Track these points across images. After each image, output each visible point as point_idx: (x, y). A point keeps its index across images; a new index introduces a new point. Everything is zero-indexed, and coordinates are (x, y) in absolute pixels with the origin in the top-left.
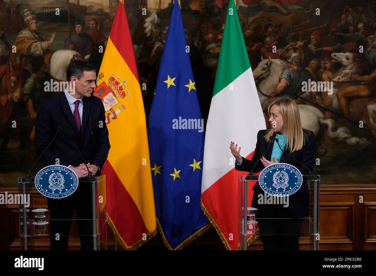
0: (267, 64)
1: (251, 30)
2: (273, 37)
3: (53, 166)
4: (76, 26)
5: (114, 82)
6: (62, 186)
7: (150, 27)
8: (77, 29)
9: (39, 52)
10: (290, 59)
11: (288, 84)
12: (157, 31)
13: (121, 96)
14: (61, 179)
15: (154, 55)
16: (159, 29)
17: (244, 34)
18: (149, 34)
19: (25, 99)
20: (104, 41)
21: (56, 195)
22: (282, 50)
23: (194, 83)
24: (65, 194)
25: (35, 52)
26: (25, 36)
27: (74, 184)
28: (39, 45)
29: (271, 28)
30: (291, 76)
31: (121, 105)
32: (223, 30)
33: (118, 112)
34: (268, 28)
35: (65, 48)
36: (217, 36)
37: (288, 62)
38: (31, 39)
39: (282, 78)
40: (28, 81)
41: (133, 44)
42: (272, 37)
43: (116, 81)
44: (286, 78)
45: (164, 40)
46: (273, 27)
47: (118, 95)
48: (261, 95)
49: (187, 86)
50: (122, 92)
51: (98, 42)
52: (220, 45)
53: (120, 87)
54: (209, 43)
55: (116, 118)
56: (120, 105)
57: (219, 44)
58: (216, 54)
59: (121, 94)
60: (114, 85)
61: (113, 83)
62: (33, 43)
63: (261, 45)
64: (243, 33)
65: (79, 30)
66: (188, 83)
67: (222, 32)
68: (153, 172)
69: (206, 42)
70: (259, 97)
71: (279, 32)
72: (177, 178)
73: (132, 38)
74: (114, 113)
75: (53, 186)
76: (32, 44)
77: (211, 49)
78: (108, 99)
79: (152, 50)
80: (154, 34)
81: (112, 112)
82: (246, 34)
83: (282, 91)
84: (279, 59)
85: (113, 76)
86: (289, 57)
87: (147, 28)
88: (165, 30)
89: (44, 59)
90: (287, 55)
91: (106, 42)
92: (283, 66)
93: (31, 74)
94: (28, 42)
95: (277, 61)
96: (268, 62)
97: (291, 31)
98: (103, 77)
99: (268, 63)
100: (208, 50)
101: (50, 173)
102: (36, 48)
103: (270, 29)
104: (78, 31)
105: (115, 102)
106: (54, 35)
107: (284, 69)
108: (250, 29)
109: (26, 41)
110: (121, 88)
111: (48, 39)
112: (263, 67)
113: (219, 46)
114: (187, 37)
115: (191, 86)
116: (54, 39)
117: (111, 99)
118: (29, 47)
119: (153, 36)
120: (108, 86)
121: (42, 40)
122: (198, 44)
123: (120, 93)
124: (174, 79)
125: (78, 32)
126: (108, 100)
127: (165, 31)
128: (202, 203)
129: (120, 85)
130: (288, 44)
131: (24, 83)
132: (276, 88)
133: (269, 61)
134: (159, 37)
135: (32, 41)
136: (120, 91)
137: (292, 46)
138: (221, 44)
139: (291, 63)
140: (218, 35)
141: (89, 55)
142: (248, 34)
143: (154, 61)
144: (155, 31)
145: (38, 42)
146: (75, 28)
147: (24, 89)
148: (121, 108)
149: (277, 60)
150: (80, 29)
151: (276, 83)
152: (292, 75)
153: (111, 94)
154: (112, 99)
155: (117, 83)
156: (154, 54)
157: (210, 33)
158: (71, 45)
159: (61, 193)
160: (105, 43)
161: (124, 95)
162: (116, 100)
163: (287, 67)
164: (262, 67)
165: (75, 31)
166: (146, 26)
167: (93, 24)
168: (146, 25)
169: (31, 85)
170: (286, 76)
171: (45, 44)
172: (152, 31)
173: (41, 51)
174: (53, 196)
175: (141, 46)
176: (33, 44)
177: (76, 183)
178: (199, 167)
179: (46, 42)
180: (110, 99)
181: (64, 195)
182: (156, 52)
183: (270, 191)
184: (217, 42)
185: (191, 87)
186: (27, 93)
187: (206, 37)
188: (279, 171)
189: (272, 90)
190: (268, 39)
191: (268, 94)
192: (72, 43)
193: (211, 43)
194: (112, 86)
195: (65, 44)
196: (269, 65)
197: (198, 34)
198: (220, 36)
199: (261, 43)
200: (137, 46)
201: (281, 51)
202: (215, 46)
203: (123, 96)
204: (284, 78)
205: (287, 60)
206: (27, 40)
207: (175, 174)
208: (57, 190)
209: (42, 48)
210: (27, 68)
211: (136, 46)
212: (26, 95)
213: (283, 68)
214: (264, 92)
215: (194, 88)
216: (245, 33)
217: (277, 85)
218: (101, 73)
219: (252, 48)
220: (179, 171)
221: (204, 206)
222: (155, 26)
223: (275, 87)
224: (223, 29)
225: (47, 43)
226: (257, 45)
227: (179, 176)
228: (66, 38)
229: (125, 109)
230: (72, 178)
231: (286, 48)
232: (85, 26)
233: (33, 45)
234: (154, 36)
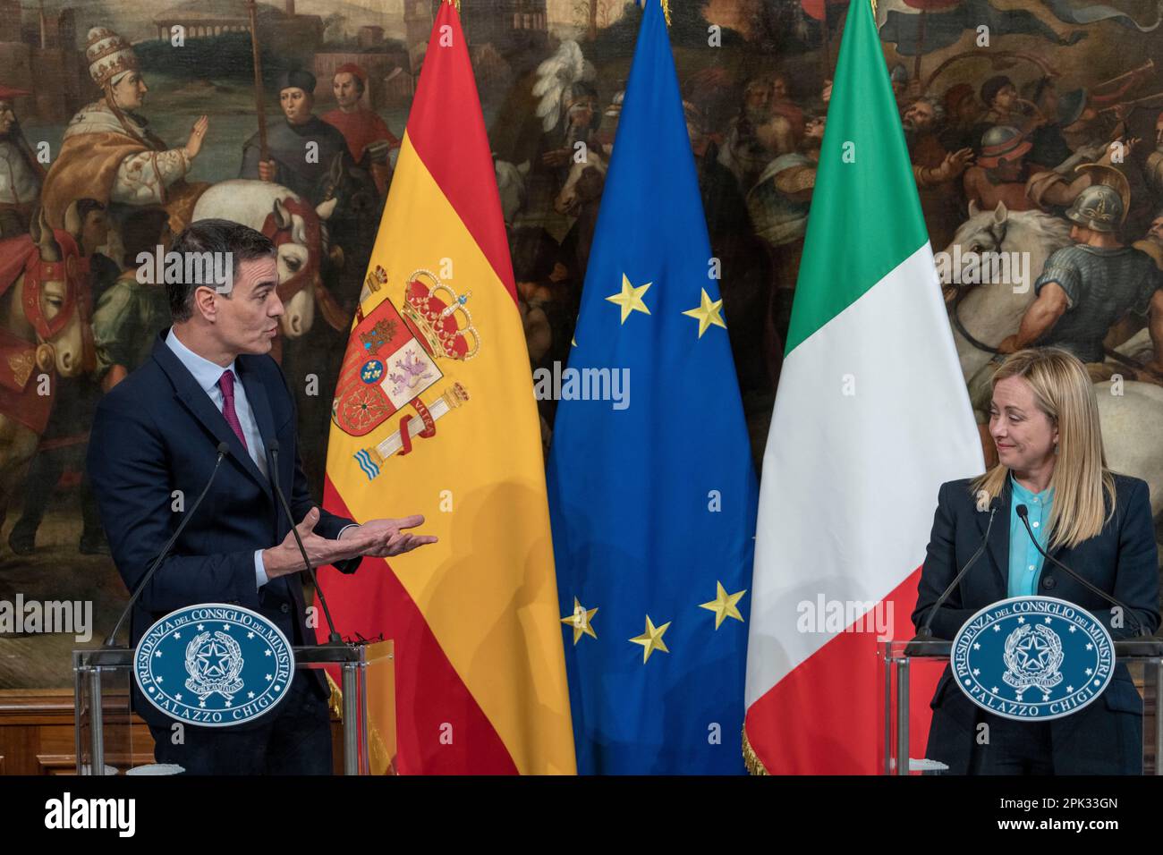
0: (989, 230)
1: (933, 102)
2: (1016, 126)
3: (200, 610)
4: (284, 91)
5: (426, 300)
6: (234, 681)
7: (555, 97)
8: (286, 103)
9: (147, 190)
10: (1077, 211)
11: (1067, 305)
12: (580, 109)
13: (450, 354)
14: (231, 657)
15: (570, 199)
16: (590, 104)
17: (906, 118)
18: (551, 123)
19: (101, 366)
20: (387, 150)
21: (212, 713)
22: (1049, 177)
23: (719, 303)
24: (247, 709)
25: (135, 191)
26: (95, 129)
27: (279, 674)
28: (148, 165)
29: (1006, 93)
30: (1079, 274)
31: (452, 386)
32: (827, 103)
33: (439, 411)
34: (994, 94)
35: (245, 173)
36: (805, 126)
37: (1072, 223)
38: (116, 142)
39: (1047, 283)
40: (109, 299)
41: (494, 160)
42: (1011, 129)
43: (430, 295)
44: (1063, 283)
45: (606, 143)
46: (1014, 89)
47: (438, 348)
48: (970, 345)
49: (691, 313)
50: (453, 337)
51: (367, 151)
52: (815, 159)
53: (446, 317)
54: (777, 154)
55: (433, 434)
56: (448, 384)
57: (812, 155)
58: (799, 193)
59: (451, 343)
60: (424, 311)
61: (423, 304)
62: (126, 155)
63: (969, 160)
64: (902, 116)
65: (294, 109)
66: (697, 303)
67: (823, 111)
68: (567, 630)
69: (761, 152)
70: (961, 353)
71: (1036, 107)
72: (655, 652)
73: (489, 135)
74: (425, 414)
75: (203, 683)
76: (120, 161)
77: (781, 174)
78: (404, 363)
79: (564, 182)
80: (571, 121)
81: (418, 410)
82: (912, 117)
83: (1045, 330)
84: (1036, 212)
85: (423, 279)
86: (1073, 204)
87: (545, 99)
88: (612, 107)
89: (165, 216)
90: (1068, 194)
91: (395, 151)
92: (1049, 236)
93: (118, 273)
94: (107, 154)
95: (1030, 219)
96: (993, 224)
97: (1082, 105)
98: (386, 281)
99: (996, 226)
100: (771, 180)
101: (190, 633)
102: (136, 174)
103: (1003, 99)
104: (292, 112)
105: (430, 376)
106: (201, 126)
107: (1053, 250)
108: (926, 100)
109: (98, 147)
110: (451, 323)
111: (182, 140)
112: (976, 241)
113: (813, 166)
114: (691, 131)
115: (708, 313)
116: (203, 142)
117: (413, 363)
118: (112, 173)
119: (569, 128)
120: (402, 316)
121: (160, 146)
122: (735, 157)
123: (449, 340)
124: (644, 289)
125: (291, 116)
126: (403, 367)
127: (611, 110)
128: (748, 745)
129: (446, 312)
130: (1070, 153)
131: (96, 305)
132: (1023, 319)
133: (999, 219)
134: (591, 131)
135: (122, 149)
136: (446, 334)
137: (1084, 160)
138: (818, 156)
139: (1082, 226)
140: (808, 125)
141: (334, 202)
142: (919, 119)
143: (571, 221)
144: (574, 109)
145: (145, 154)
146: (278, 100)
147: (96, 327)
148: (452, 398)
149: (1027, 215)
150: (299, 102)
151: (1024, 302)
152: (1084, 271)
153: (413, 344)
154: (419, 364)
155: (437, 305)
156: (571, 194)
157: (778, 115)
158: (265, 164)
159: (231, 707)
160: (391, 155)
161: (460, 348)
162: (432, 369)
163: (1064, 240)
164: (971, 240)
165: (282, 112)
166: (542, 93)
167: (345, 86)
168: (541, 87)
169: (119, 314)
170: (1062, 275)
171: (169, 161)
172: (562, 110)
173: (157, 187)
174: (202, 716)
175: (525, 167)
176: (127, 159)
177: (284, 669)
178: (736, 615)
179: (174, 152)
180: (410, 363)
181: (241, 715)
182: (578, 187)
183: (995, 699)
184: (802, 150)
185: (708, 318)
186: (105, 341)
187: (763, 132)
188: (1028, 627)
189: (1009, 329)
190: (995, 136)
191: (993, 344)
192: (271, 158)
193: (782, 154)
194: (419, 313)
195: (244, 158)
196: (998, 235)
197: (735, 119)
198: (815, 125)
199: (968, 152)
200: (509, 164)
201: (1045, 180)
202: (798, 164)
203: (459, 354)
204: (1055, 281)
205: (1067, 212)
206: (105, 145)
207: (649, 637)
208: (216, 694)
209: (158, 175)
210: (104, 250)
211: (504, 168)
212: (102, 349)
213: (1052, 246)
214: (978, 335)
215: (720, 323)
216: (911, 113)
217: (1026, 310)
218: (379, 268)
219: (932, 172)
220: (664, 627)
221: (754, 755)
222: (574, 92)
223: (1020, 316)
224: (825, 99)
225: (178, 156)
226: (952, 160)
227: (662, 647)
228: (247, 137)
229: (467, 398)
230: (271, 650)
231: (1062, 168)
232: (315, 92)
233: (127, 162)
234: (573, 129)
